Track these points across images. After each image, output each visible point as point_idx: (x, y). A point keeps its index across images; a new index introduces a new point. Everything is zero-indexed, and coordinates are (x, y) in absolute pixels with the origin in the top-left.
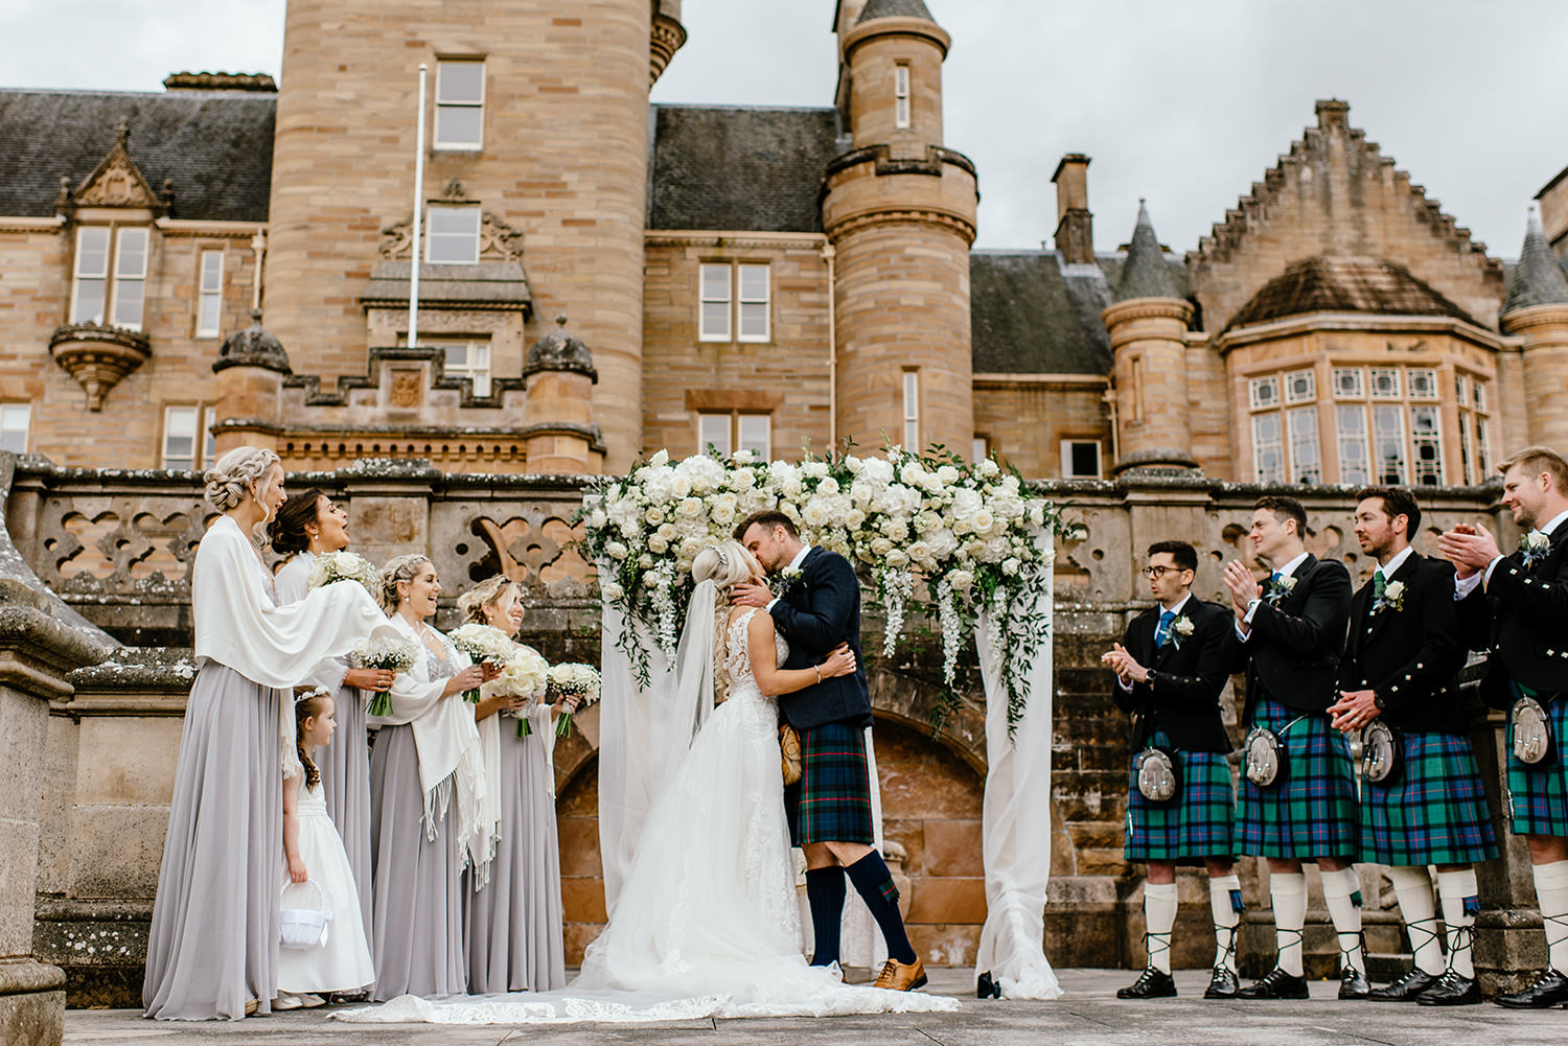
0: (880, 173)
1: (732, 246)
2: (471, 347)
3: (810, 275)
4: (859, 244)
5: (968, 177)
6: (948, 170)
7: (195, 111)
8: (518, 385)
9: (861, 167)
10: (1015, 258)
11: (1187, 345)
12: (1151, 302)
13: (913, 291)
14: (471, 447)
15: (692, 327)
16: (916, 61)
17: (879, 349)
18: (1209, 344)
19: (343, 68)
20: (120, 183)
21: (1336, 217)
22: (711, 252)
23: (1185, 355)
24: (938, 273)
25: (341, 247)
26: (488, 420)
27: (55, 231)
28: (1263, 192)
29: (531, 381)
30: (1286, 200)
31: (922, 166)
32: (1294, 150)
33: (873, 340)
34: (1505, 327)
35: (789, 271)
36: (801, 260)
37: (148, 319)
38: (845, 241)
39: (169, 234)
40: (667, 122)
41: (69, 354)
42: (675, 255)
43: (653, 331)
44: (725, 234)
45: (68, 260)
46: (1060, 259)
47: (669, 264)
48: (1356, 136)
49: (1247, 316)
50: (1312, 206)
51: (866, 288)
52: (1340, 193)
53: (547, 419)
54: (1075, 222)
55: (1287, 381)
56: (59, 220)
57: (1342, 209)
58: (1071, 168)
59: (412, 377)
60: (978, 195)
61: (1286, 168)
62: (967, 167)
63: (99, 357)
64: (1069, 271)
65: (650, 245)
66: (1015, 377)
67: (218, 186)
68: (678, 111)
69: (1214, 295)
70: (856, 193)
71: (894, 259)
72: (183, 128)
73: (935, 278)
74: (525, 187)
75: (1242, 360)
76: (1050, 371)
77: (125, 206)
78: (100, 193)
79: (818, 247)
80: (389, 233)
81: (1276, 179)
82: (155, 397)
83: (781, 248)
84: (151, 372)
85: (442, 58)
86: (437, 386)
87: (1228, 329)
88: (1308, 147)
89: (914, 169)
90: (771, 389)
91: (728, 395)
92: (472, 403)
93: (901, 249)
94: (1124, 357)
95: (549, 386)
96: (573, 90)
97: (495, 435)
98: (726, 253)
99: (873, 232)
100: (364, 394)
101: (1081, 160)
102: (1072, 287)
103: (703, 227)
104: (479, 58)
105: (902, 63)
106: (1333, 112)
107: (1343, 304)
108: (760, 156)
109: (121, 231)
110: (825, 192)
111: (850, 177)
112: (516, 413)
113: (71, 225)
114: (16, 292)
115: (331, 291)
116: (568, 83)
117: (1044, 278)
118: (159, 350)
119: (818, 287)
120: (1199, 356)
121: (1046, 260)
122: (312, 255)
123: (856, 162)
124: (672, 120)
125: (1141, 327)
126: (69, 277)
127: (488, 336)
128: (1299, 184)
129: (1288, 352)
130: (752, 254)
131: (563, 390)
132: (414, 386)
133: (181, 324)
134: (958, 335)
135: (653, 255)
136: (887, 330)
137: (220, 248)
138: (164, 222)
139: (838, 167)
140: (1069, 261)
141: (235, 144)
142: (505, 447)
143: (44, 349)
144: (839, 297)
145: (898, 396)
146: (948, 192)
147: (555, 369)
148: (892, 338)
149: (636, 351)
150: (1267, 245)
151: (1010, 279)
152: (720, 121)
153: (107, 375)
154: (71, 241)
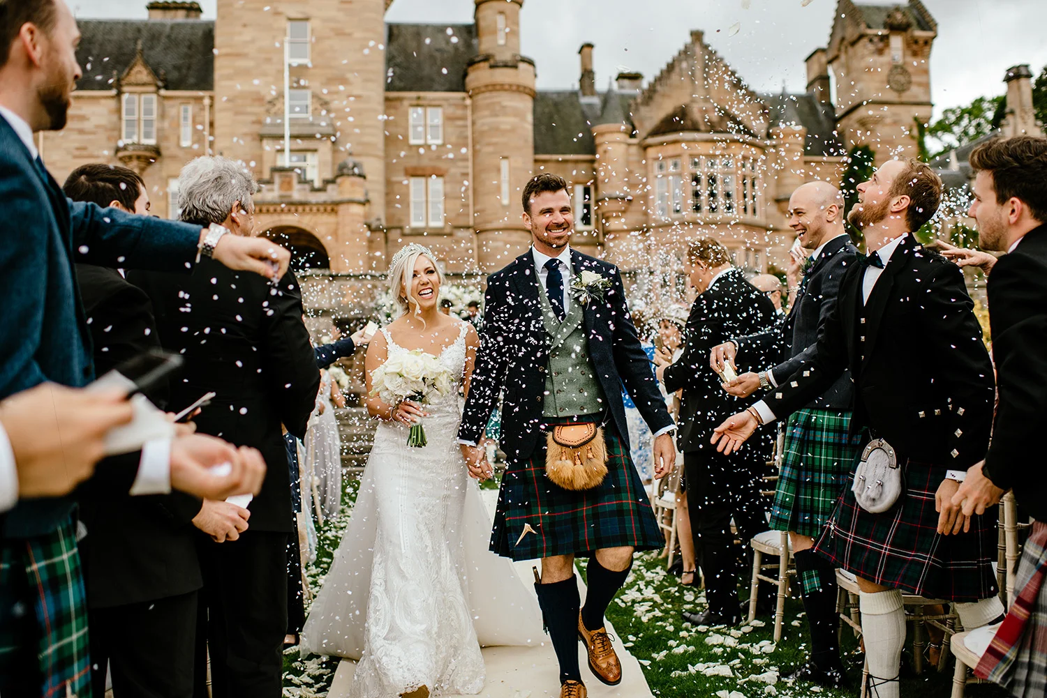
0: (492, 67)
1: (424, 99)
2: (309, 155)
3: (459, 112)
4: (483, 99)
5: (531, 68)
6: (522, 66)
7: (167, 30)
8: (333, 181)
9: (482, 64)
10: (559, 93)
11: (629, 145)
12: (612, 126)
13: (506, 122)
14: (315, 209)
15: (406, 138)
16: (508, 12)
17: (490, 149)
18: (639, 145)
19: (245, 26)
20: (140, 73)
21: (696, 85)
22: (415, 102)
23: (627, 150)
24: (518, 113)
25: (249, 109)
26: (321, 197)
27: (113, 97)
28: (665, 74)
29: (339, 180)
30: (674, 77)
31: (510, 64)
32: (680, 54)
33: (489, 144)
34: (769, 136)
35: (450, 111)
36: (456, 105)
37: (159, 138)
38: (476, 98)
39: (165, 98)
40: (393, 32)
41: (124, 157)
42: (397, 104)
43: (389, 141)
44: (422, 94)
45: (119, 111)
46: (580, 93)
47: (395, 108)
48: (706, 47)
49: (656, 132)
50: (686, 81)
51: (485, 121)
52: (699, 74)
53: (346, 197)
54: (587, 75)
55: (670, 162)
56: (114, 92)
58: (586, 50)
59: (287, 179)
60: (536, 76)
61: (676, 62)
62: (531, 63)
63: (139, 157)
64: (584, 100)
65: (387, 99)
66: (555, 157)
67: (184, 71)
68: (398, 26)
69: (641, 121)
70: (479, 76)
71: (498, 108)
72: (164, 40)
73: (516, 115)
74: (330, 81)
75: (651, 152)
76: (571, 153)
77: (144, 84)
78: (132, 78)
79: (464, 99)
80: (270, 102)
81: (671, 67)
82: (164, 174)
83: (446, 99)
84: (161, 162)
85: (290, 19)
86: (300, 182)
87: (645, 138)
88: (685, 53)
89: (506, 66)
90: (442, 165)
91: (423, 169)
92: (314, 190)
93: (499, 103)
94: (600, 150)
95: (346, 182)
96: (350, 35)
97: (325, 203)
98: (421, 102)
99: (487, 94)
100: (269, 187)
101: (590, 46)
102: (585, 109)
103: (410, 90)
104: (307, 19)
105: (501, 13)
106: (697, 36)
107: (695, 128)
108: (438, 50)
109: (143, 97)
110: (465, 75)
111: (478, 68)
112: (332, 193)
113: (119, 94)
114: (97, 127)
115: (246, 130)
116: (347, 31)
117: (572, 104)
118: (164, 152)
119: (464, 118)
120: (634, 150)
121: (574, 94)
122: (237, 113)
123: (479, 62)
124: (395, 31)
125: (608, 137)
126: (120, 118)
127: (315, 151)
128: (681, 69)
129: (671, 150)
130: (434, 103)
131: (353, 184)
132: (290, 183)
133: (173, 139)
134: (526, 141)
135: (389, 103)
136: (494, 140)
137: (189, 103)
138: (163, 92)
139: (472, 63)
140: (584, 95)
141: (190, 47)
142: (329, 208)
143: (112, 153)
144: (473, 123)
145: (499, 170)
146: (522, 75)
147: (348, 175)
148: (495, 144)
149: (381, 153)
150: (665, 98)
151: (556, 104)
152: (418, 31)
153: (142, 165)
154: (119, 101)
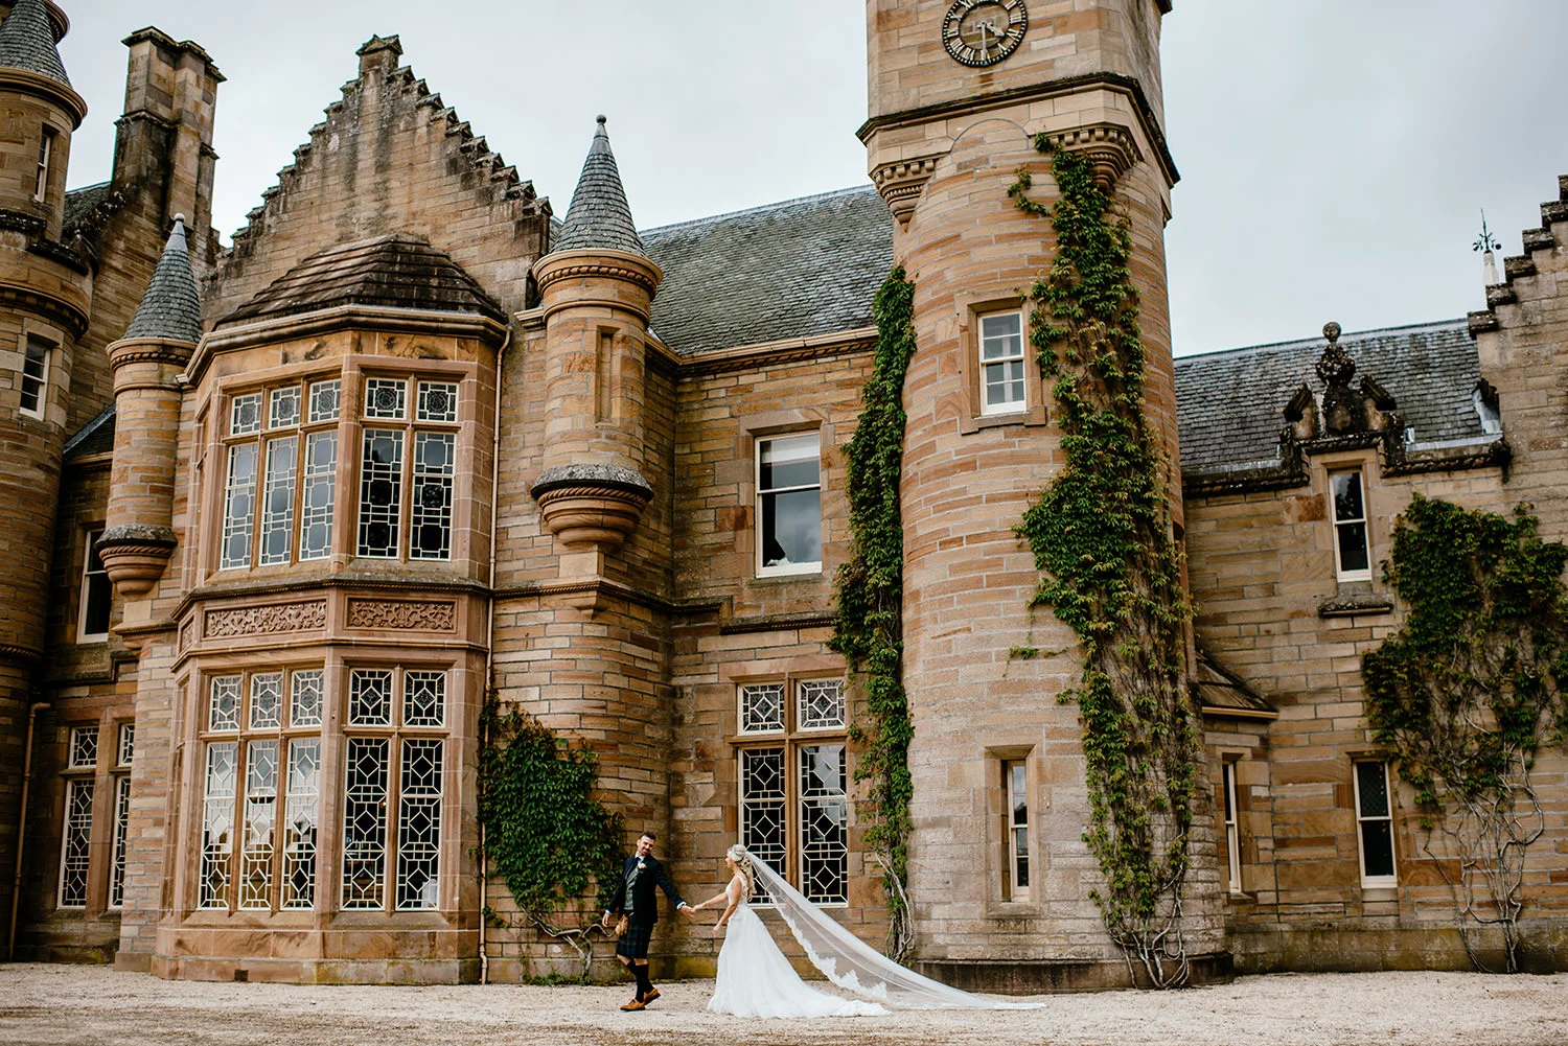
21: (358, 191)
28: (286, 178)
30: (308, 181)
50: (335, 182)
52: (367, 158)
57: (365, 180)
81: (304, 158)
88: (345, 106)
106: (381, 55)
128: (325, 158)
150: (282, 244)
